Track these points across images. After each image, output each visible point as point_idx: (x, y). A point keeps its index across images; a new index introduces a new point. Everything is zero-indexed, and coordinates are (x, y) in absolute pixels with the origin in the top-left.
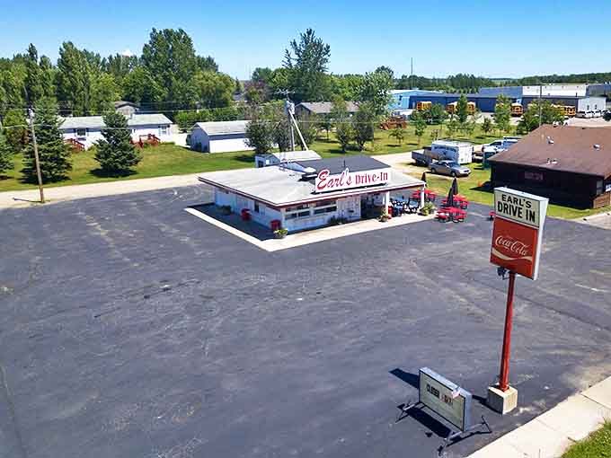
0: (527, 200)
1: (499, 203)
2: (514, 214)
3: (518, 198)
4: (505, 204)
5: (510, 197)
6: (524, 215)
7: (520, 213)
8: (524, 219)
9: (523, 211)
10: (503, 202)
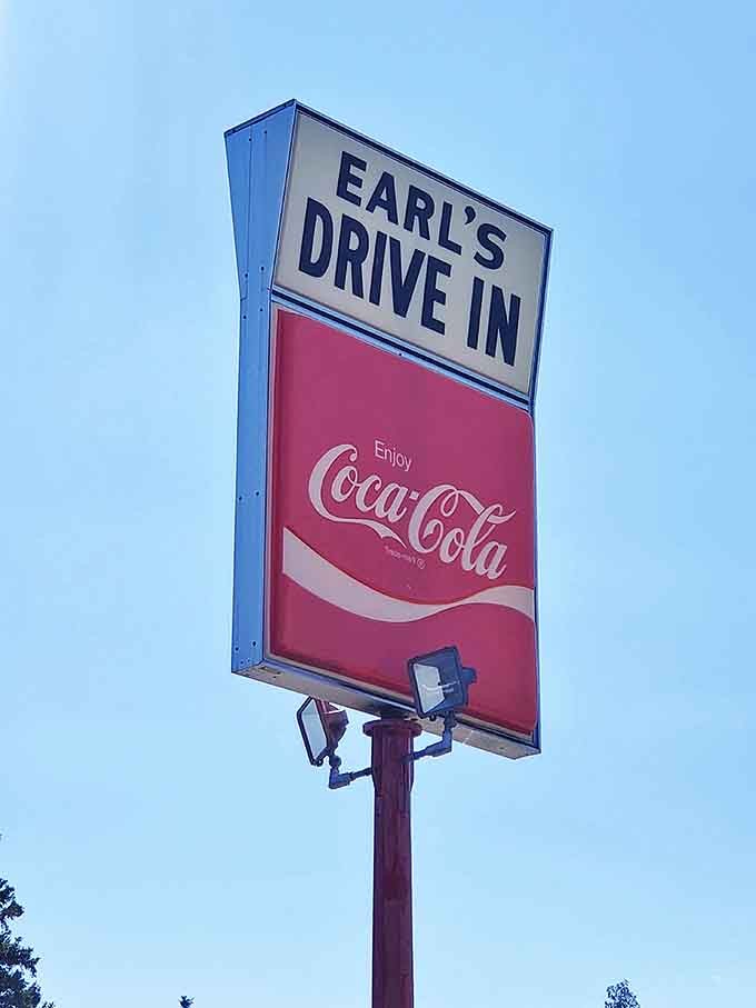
0: (484, 216)
1: (315, 209)
2: (401, 307)
3: (440, 195)
4: (350, 224)
5: (387, 181)
6: (454, 312)
7: (434, 296)
8: (451, 344)
9: (458, 287)
10: (338, 209)
